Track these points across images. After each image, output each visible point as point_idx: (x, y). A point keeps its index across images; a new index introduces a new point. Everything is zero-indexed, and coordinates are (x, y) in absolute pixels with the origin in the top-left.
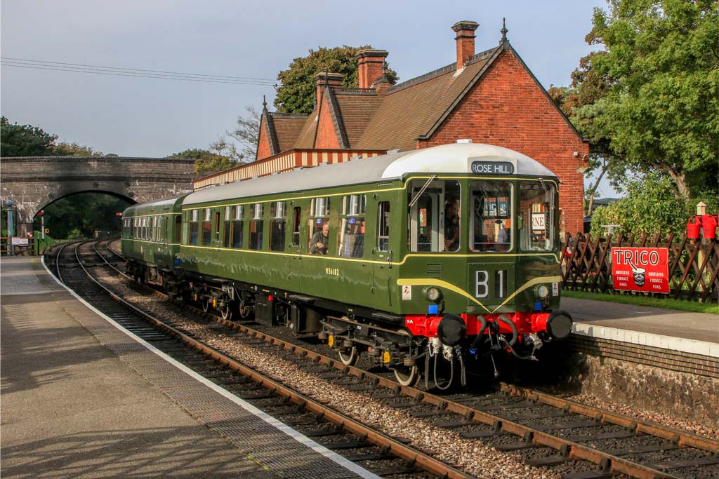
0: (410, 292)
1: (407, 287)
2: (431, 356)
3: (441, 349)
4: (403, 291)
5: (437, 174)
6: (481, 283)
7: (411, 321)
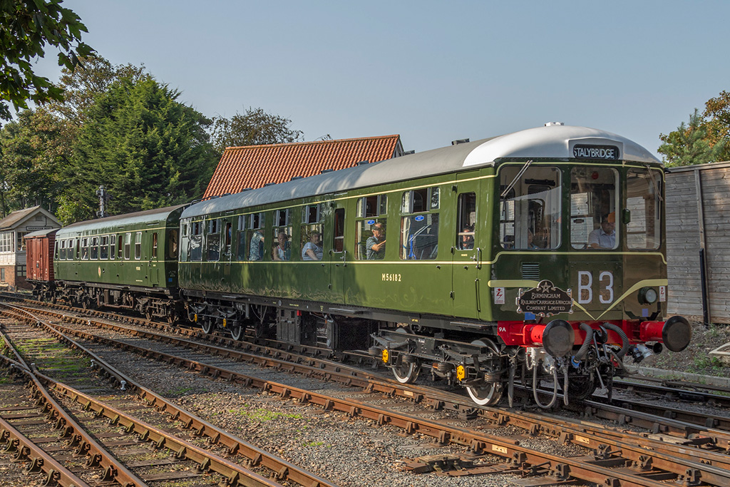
0: (503, 296)
1: (499, 290)
2: (529, 369)
3: (541, 362)
4: (496, 294)
5: (535, 160)
6: (585, 287)
7: (504, 329)
